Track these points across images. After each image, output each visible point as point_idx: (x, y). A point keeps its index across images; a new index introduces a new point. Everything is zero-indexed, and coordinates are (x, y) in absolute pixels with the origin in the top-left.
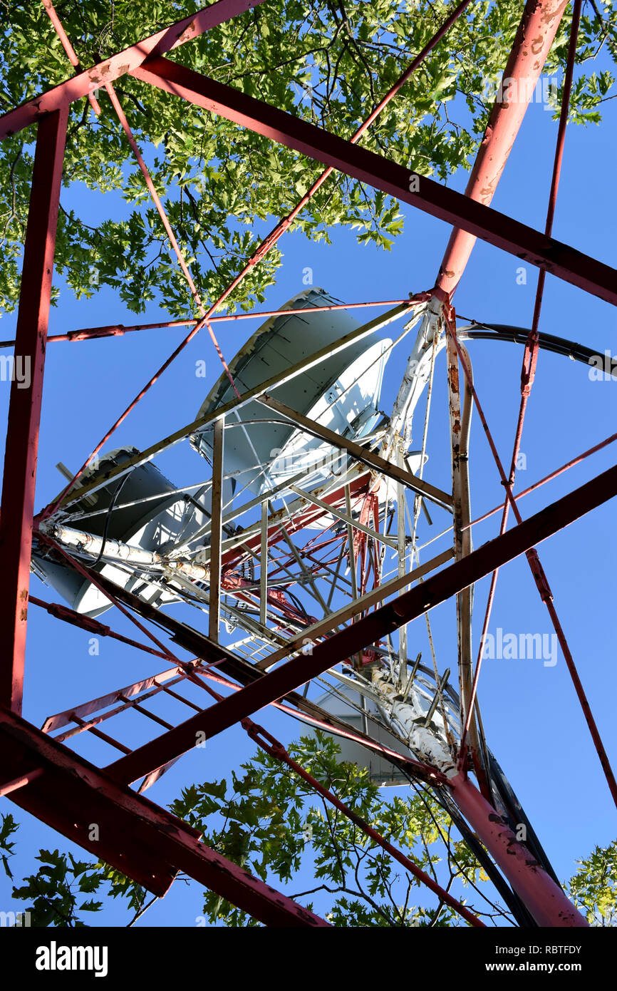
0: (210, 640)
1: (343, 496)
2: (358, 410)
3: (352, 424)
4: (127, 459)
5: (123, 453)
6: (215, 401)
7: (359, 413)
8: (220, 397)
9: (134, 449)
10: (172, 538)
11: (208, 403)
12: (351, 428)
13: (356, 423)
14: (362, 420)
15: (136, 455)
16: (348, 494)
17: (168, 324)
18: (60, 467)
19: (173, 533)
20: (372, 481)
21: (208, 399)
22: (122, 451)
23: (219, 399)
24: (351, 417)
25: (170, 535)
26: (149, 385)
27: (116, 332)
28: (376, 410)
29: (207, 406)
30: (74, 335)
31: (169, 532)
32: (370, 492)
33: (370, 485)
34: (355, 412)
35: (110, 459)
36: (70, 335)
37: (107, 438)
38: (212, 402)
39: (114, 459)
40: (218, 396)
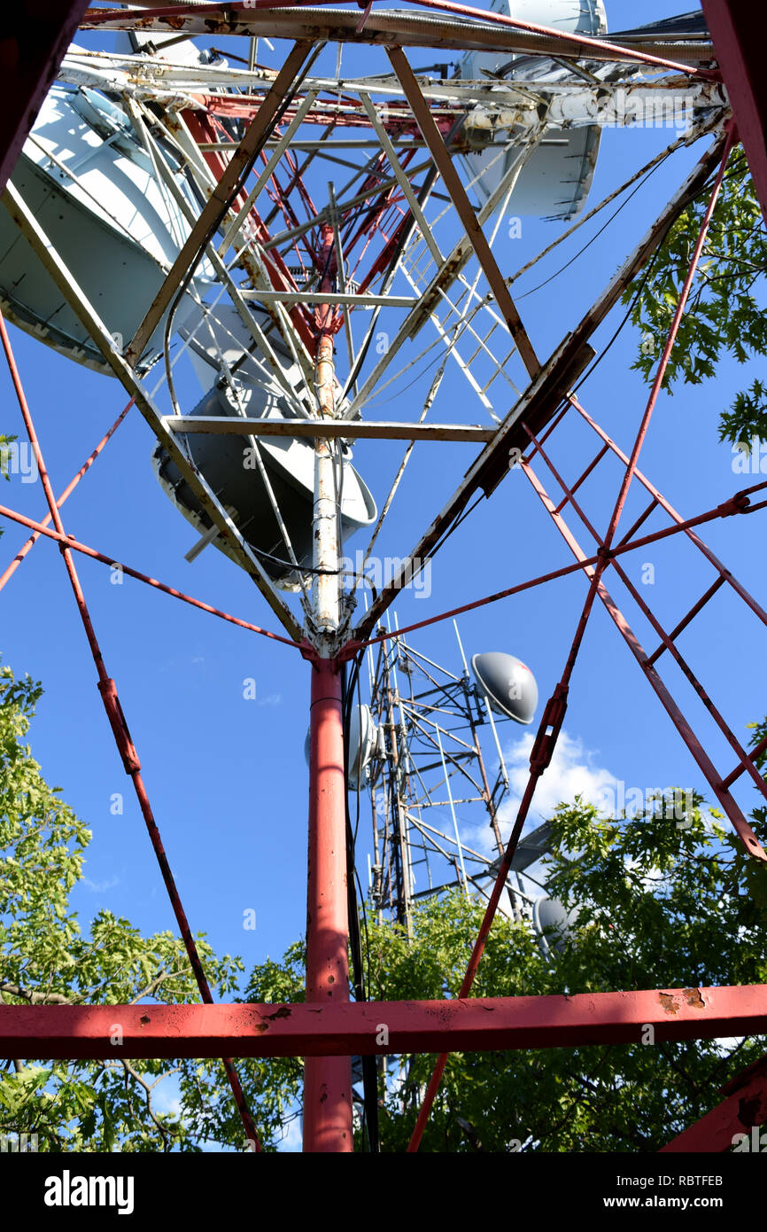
0: (492, 440)
1: (214, 154)
2: (81, 127)
3: (104, 137)
4: (172, 467)
5: (164, 472)
6: (83, 352)
7: (85, 125)
8: (78, 344)
9: (156, 456)
10: (275, 404)
11: (88, 361)
12: (111, 140)
13: (102, 130)
14: (96, 121)
15: (165, 451)
16: (211, 147)
17: (80, 603)
18: (190, 557)
19: (269, 403)
20: (192, 106)
21: (81, 362)
22: (161, 474)
23: (81, 347)
24: (93, 139)
25: (271, 406)
26: (160, 587)
27: (112, 694)
28: (76, 93)
29: (91, 362)
30: (132, 765)
31: (267, 408)
32: (205, 109)
33: (197, 108)
34: (85, 131)
35: (174, 490)
36: (132, 770)
37: (228, 616)
38: (86, 357)
39: (174, 485)
40: (76, 348)
